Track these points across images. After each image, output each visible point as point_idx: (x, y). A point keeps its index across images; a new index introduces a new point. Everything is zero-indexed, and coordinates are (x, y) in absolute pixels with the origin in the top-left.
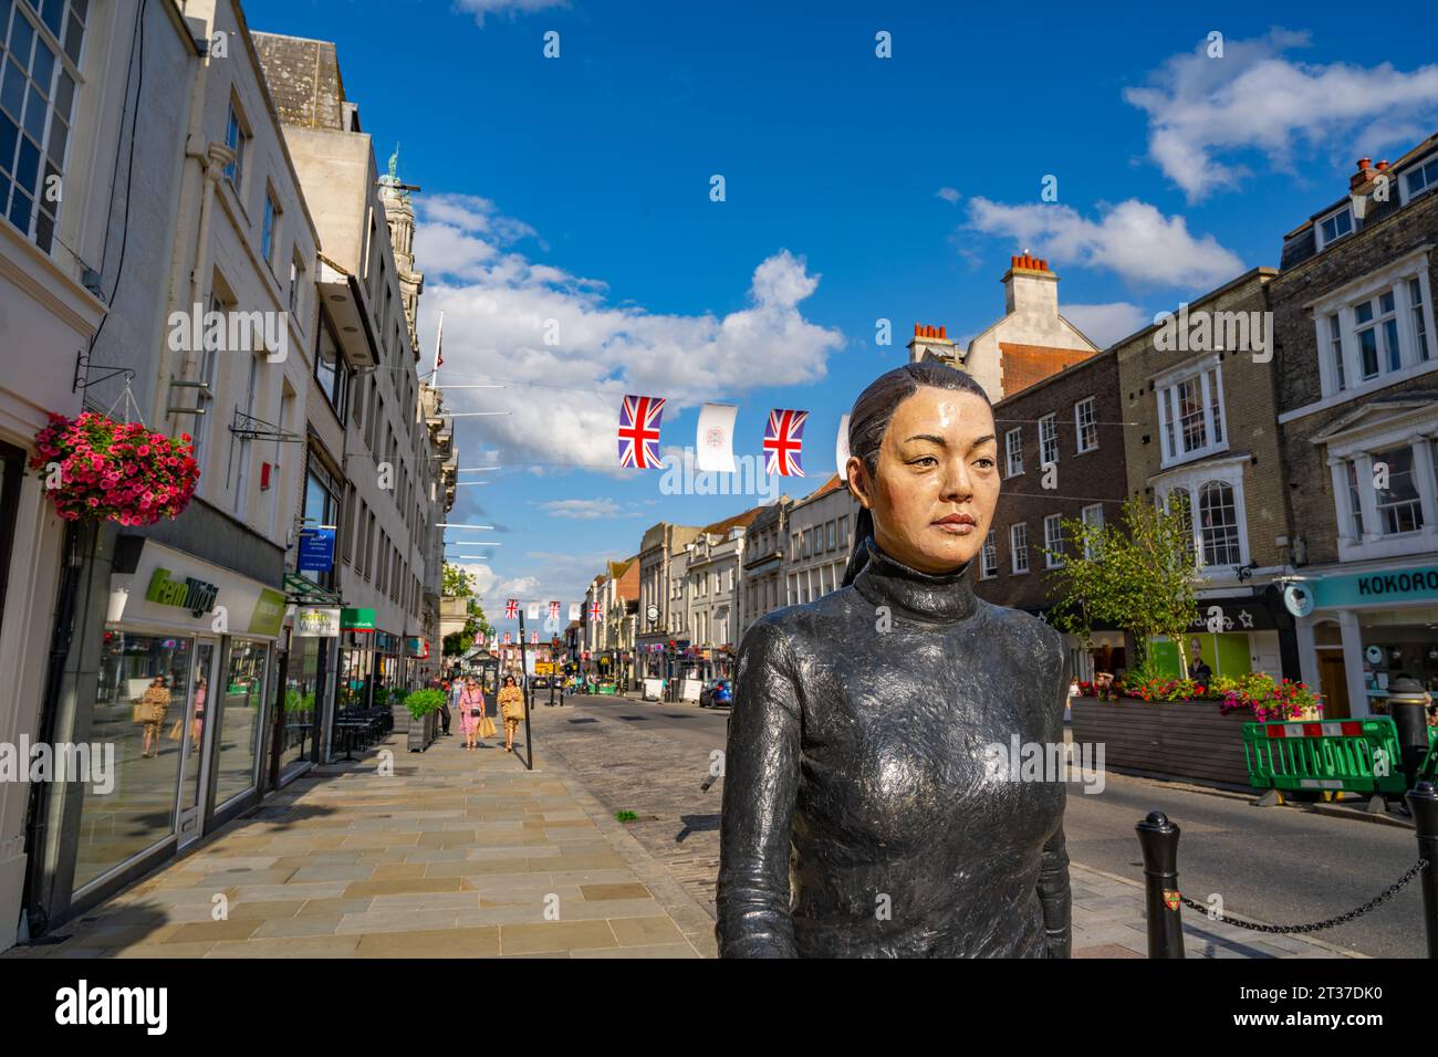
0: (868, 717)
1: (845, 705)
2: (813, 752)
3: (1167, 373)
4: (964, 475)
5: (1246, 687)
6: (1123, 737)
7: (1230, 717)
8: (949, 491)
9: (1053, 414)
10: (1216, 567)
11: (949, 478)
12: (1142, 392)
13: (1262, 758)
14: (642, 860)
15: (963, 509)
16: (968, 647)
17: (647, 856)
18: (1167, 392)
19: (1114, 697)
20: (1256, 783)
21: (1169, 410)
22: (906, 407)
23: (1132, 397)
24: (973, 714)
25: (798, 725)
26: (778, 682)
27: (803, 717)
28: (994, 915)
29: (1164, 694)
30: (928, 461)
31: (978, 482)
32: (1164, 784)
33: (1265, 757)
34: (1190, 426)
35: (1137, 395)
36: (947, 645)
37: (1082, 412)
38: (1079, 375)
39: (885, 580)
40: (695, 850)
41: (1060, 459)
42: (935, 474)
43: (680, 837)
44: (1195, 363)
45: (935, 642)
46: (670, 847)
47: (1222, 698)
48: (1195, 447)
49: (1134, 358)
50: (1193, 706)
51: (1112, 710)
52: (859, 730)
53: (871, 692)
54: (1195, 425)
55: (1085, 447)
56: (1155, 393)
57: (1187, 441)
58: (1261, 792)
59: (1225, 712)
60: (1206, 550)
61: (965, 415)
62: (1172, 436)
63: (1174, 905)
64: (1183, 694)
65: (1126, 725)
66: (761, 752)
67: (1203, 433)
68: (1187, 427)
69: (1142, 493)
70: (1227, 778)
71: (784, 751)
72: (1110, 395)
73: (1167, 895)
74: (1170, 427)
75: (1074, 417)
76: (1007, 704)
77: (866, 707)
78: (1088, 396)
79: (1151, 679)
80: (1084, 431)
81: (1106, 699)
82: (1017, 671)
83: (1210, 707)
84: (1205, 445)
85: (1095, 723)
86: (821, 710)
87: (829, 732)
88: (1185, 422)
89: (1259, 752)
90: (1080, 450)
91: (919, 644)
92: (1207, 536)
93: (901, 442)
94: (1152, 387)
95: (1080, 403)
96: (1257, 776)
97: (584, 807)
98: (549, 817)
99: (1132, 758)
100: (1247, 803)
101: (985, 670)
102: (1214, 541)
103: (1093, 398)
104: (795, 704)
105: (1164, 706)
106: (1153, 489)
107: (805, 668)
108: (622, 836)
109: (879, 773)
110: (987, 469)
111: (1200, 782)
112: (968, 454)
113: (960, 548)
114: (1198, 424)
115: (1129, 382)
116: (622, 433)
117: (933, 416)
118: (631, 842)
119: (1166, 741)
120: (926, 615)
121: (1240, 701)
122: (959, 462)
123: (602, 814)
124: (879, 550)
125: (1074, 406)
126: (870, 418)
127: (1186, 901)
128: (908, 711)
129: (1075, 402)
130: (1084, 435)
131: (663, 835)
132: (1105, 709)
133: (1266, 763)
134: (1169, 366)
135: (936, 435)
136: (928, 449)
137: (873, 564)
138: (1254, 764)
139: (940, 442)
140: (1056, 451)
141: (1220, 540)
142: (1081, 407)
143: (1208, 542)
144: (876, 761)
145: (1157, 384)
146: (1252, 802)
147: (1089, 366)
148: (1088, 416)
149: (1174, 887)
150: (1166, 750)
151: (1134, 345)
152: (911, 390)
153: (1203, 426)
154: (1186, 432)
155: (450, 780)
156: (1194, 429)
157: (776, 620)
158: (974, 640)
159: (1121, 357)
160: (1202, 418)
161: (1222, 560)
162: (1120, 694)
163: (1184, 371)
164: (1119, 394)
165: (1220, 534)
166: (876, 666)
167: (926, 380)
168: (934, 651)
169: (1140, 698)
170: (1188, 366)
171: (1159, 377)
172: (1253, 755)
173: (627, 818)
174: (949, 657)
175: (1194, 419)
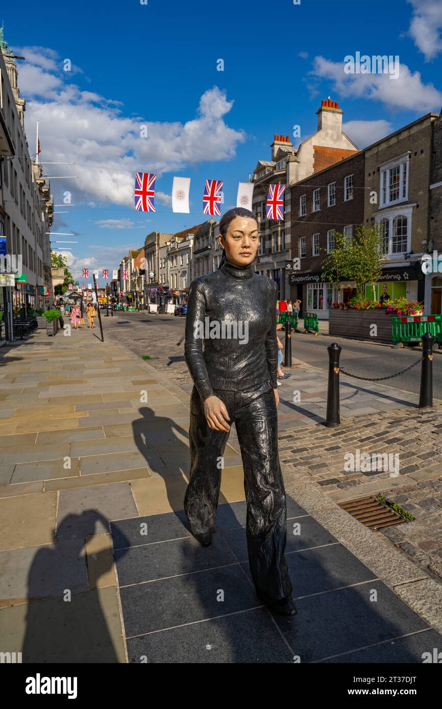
0: (222, 304)
1: (216, 301)
2: (208, 313)
3: (386, 164)
4: (248, 241)
5: (396, 303)
6: (348, 324)
7: (388, 315)
8: (244, 245)
9: (335, 182)
10: (397, 253)
11: (244, 242)
12: (374, 173)
13: (398, 330)
14: (154, 372)
15: (248, 250)
16: (249, 286)
17: (156, 371)
18: (385, 173)
19: (346, 308)
20: (394, 340)
21: (385, 182)
22: (234, 221)
23: (369, 175)
24: (249, 303)
25: (205, 306)
26: (199, 295)
27: (206, 304)
28: (252, 350)
29: (365, 306)
30: (239, 237)
31: (252, 243)
32: (361, 342)
33: (399, 330)
34: (393, 190)
35: (372, 174)
36: (243, 286)
37: (347, 181)
38: (347, 164)
39: (228, 268)
40: (174, 368)
41: (336, 204)
42: (241, 241)
43: (169, 364)
44: (398, 159)
45: (240, 285)
46: (165, 367)
47: (387, 308)
48: (394, 199)
49: (372, 156)
50: (376, 311)
51: (345, 313)
52: (220, 306)
53: (223, 297)
54: (395, 189)
55: (347, 198)
56: (380, 173)
57: (391, 196)
58: (395, 343)
59: (387, 313)
60: (393, 246)
61: (249, 225)
62: (385, 194)
63: (337, 372)
64: (373, 306)
65: (350, 319)
66: (195, 313)
67: (398, 193)
68: (392, 190)
69: (370, 220)
70: (385, 339)
71: (201, 312)
72: (361, 174)
73: (335, 369)
74: (385, 189)
75: (344, 184)
76: (258, 300)
77: (222, 301)
78: (351, 174)
79: (360, 301)
80: (347, 190)
81: (343, 309)
82: (262, 292)
83: (383, 312)
84: (398, 198)
85: (338, 319)
86: (210, 302)
87: (212, 307)
88: (391, 187)
89: (397, 328)
90: (345, 200)
91: (236, 285)
92: (394, 239)
93: (232, 231)
94: (379, 170)
95: (347, 177)
96: (395, 337)
97: (128, 355)
98: (114, 359)
99: (351, 332)
100: (390, 347)
101: (253, 292)
102: (397, 242)
103: (353, 175)
104: (204, 301)
105: (365, 312)
106: (374, 218)
107: (206, 291)
108: (145, 364)
109: (224, 317)
110: (255, 239)
111: (375, 340)
112: (249, 235)
113: (247, 260)
114: (396, 188)
115: (369, 168)
116: (137, 192)
117: (240, 225)
118: (149, 366)
119: (364, 325)
120: (239, 278)
121: (393, 309)
122: (247, 237)
123: (136, 357)
124: (227, 260)
125: (344, 179)
126: (225, 224)
127: (341, 371)
128: (232, 302)
129: (345, 176)
130: (348, 192)
131: (162, 363)
132: (342, 313)
133: (399, 333)
134: (386, 161)
135: (241, 230)
136: (238, 234)
137: (226, 265)
138: (395, 333)
139: (242, 232)
140: (335, 200)
141: (400, 241)
142: (347, 179)
143: (394, 242)
144: (223, 314)
145: (381, 169)
146: (392, 347)
147: (352, 159)
148: (350, 183)
149: (338, 366)
150: (364, 329)
151: (373, 150)
152: (235, 217)
153: (398, 190)
154: (391, 192)
155: (69, 346)
156: (394, 191)
157: (199, 279)
158: (251, 284)
159: (367, 155)
160: (398, 186)
161: (399, 251)
162: (349, 307)
163: (393, 163)
164: (364, 174)
165: (399, 239)
166: (225, 291)
167: (239, 215)
168: (240, 287)
169: (355, 308)
170: (394, 161)
171: (382, 166)
172: (395, 330)
173: (146, 358)
174: (244, 289)
175: (395, 186)
